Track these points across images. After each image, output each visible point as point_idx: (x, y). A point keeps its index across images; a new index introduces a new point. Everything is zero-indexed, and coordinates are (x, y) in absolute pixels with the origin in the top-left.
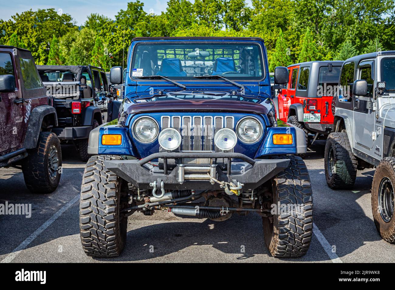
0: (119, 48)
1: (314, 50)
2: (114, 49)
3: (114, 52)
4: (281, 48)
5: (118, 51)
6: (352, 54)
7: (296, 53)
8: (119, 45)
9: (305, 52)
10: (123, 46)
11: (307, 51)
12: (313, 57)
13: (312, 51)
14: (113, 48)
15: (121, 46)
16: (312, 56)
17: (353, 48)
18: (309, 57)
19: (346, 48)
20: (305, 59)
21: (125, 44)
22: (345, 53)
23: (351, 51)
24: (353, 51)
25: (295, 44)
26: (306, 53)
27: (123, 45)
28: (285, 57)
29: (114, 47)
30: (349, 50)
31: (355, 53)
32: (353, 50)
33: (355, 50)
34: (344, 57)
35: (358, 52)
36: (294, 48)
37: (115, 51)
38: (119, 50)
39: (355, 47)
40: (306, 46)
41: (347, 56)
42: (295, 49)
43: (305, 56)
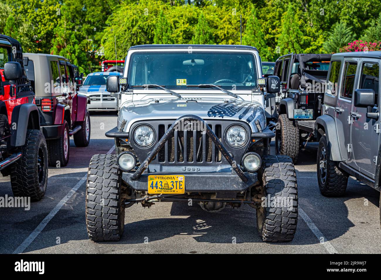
0: (45, 29)
1: (298, 33)
2: (39, 31)
3: (39, 35)
4: (253, 30)
5: (43, 34)
6: (347, 37)
7: (276, 36)
8: (45, 25)
9: (286, 35)
10: (51, 27)
11: (288, 33)
12: (296, 41)
13: (295, 34)
14: (37, 30)
15: (47, 26)
16: (294, 41)
17: (348, 29)
18: (291, 41)
19: (339, 30)
20: (286, 44)
21: (53, 24)
22: (339, 37)
23: (345, 34)
24: (349, 34)
25: (276, 24)
26: (288, 36)
27: (49, 25)
28: (259, 41)
29: (39, 28)
30: (343, 33)
31: (350, 36)
32: (348, 32)
33: (351, 33)
34: (336, 41)
35: (355, 35)
36: (273, 29)
37: (40, 33)
38: (45, 31)
39: (351, 29)
40: (287, 27)
41: (340, 40)
42: (274, 31)
43: (287, 40)
